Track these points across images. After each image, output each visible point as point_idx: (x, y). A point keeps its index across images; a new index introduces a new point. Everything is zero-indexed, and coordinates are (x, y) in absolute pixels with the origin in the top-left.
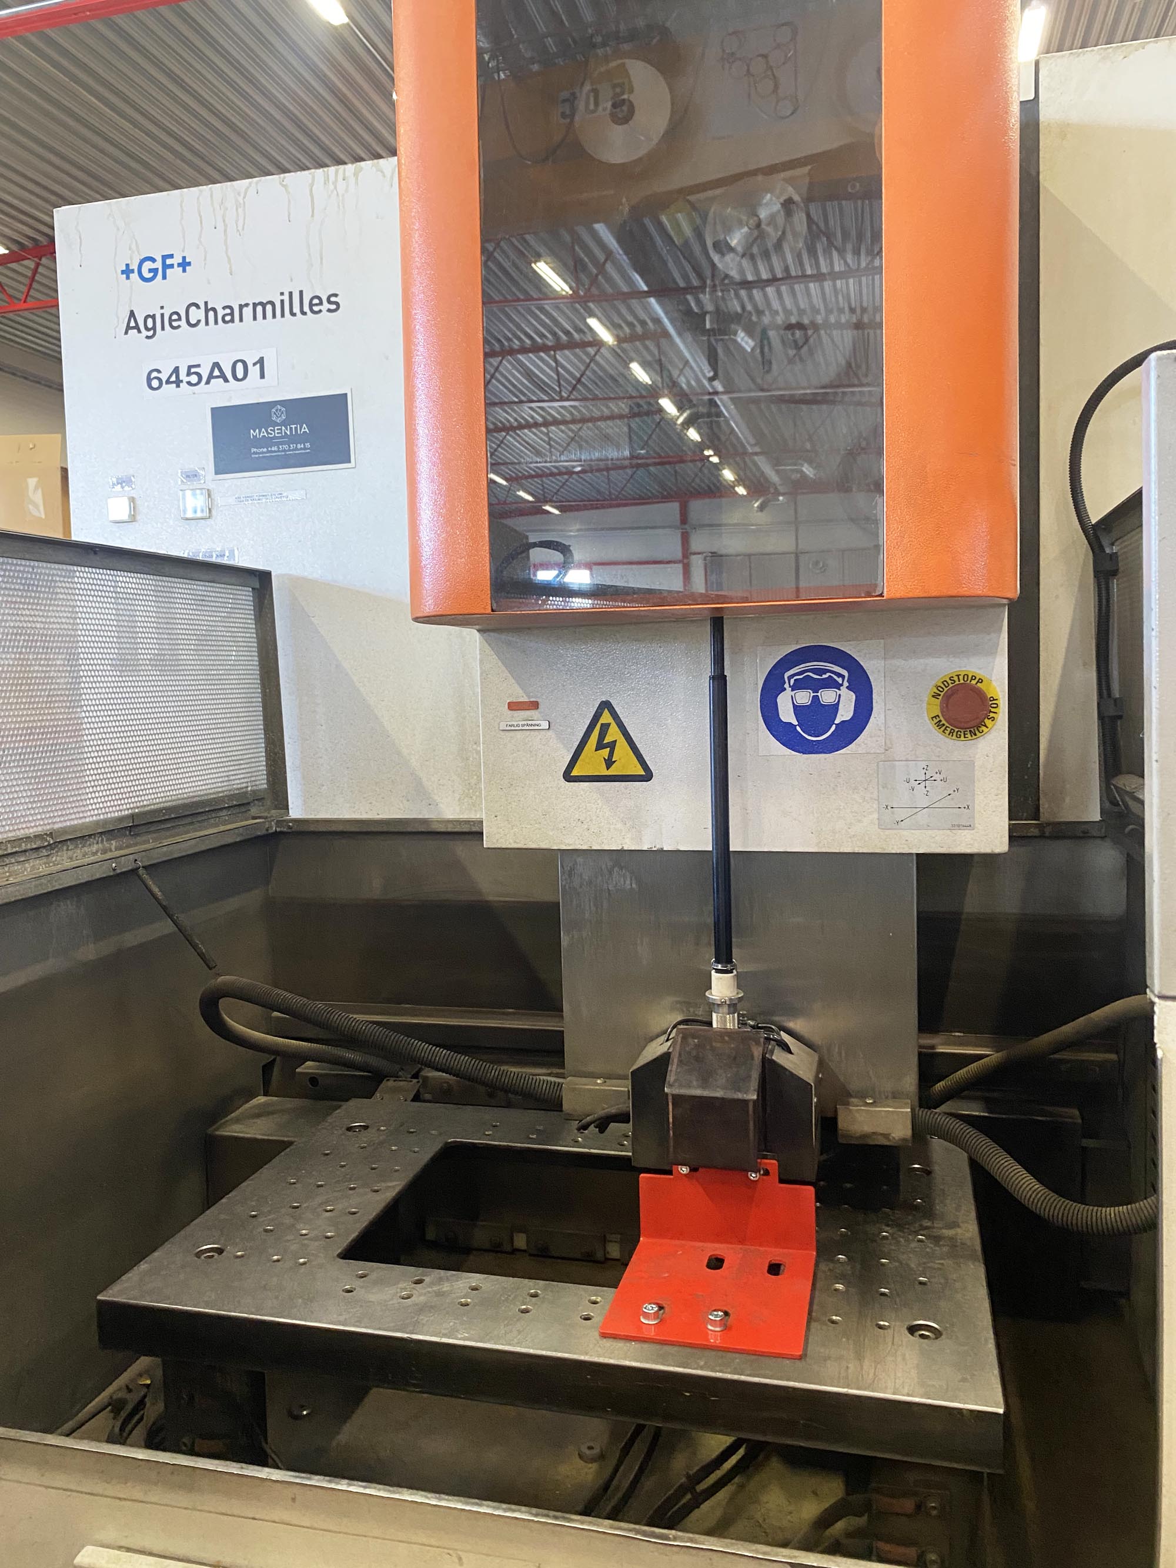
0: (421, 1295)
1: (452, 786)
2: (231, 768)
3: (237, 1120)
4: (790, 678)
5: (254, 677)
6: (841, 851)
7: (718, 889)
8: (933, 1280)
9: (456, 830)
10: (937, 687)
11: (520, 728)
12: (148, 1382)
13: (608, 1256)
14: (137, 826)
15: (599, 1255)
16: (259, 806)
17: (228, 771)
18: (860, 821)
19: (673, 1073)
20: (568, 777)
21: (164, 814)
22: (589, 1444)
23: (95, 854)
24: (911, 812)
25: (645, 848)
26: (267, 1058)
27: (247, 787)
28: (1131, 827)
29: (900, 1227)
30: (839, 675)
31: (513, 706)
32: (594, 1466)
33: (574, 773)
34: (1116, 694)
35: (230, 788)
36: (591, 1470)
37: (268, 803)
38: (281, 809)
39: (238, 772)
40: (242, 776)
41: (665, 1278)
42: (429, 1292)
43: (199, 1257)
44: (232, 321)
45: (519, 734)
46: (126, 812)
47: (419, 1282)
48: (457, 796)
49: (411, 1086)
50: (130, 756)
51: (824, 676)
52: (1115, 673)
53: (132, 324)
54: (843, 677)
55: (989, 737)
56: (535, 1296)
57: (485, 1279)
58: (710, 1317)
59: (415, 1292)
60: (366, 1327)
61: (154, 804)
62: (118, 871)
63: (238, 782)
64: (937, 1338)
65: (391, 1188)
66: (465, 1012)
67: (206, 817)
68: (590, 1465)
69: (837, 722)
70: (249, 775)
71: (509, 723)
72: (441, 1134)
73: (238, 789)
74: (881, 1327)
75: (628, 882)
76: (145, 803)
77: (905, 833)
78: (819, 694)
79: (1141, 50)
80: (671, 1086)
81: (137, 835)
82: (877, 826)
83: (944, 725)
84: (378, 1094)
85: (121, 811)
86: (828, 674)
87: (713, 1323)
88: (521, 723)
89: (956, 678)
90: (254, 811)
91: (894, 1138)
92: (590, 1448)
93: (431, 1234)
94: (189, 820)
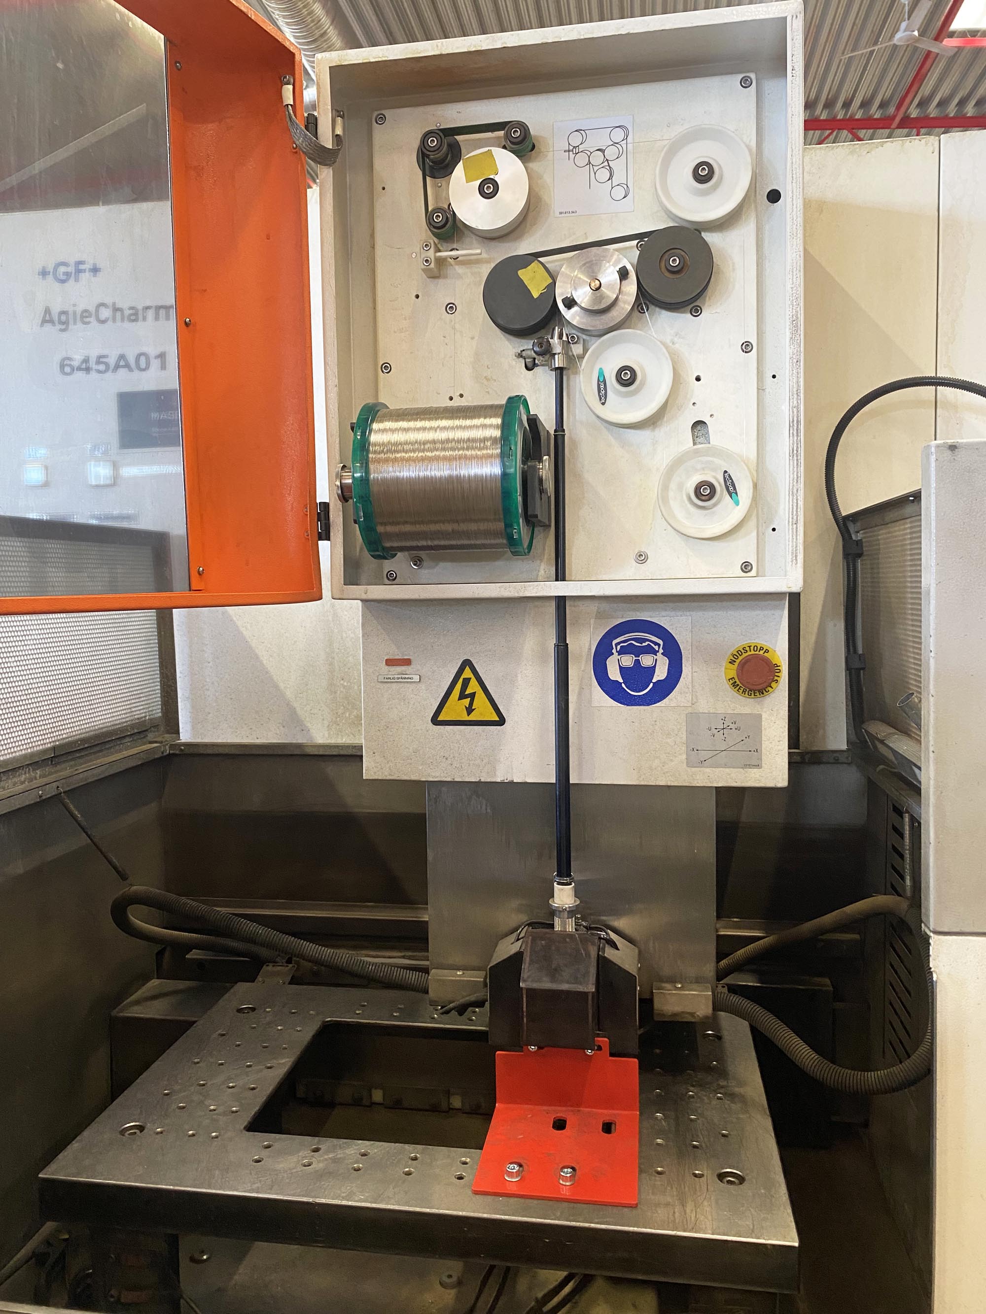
0: (319, 1162)
1: (322, 715)
2: (133, 701)
3: (137, 1002)
4: (617, 645)
5: (152, 622)
6: (657, 784)
7: (560, 815)
8: (731, 1133)
9: (327, 753)
10: (733, 655)
11: (396, 680)
12: (67, 1236)
13: (451, 1107)
14: (58, 756)
15: (444, 1106)
16: (154, 732)
17: (131, 704)
18: (672, 760)
19: (526, 971)
20: (435, 721)
21: (79, 745)
22: (447, 1274)
23: (22, 783)
24: (711, 754)
25: (499, 780)
26: (159, 947)
27: (146, 716)
28: (881, 767)
29: (701, 1085)
30: (656, 644)
31: (390, 662)
32: (453, 1292)
33: (441, 718)
34: (860, 651)
35: (132, 718)
36: (451, 1296)
37: (162, 729)
38: (173, 733)
39: (138, 704)
40: (141, 707)
41: (519, 1139)
42: (326, 1160)
43: (123, 1135)
44: (136, 320)
45: (394, 686)
46: (49, 745)
47: (316, 1150)
48: (326, 723)
49: (286, 970)
50: (53, 697)
51: (644, 644)
52: (859, 633)
53: (47, 319)
54: (659, 645)
55: (772, 695)
56: (415, 1159)
57: (371, 1145)
58: (562, 1174)
59: (314, 1159)
60: (277, 1194)
61: (71, 737)
62: (44, 797)
63: (138, 712)
64: (741, 1184)
65: (284, 1064)
66: (334, 905)
67: (112, 745)
68: (448, 1291)
69: (654, 681)
70: (147, 706)
71: (386, 676)
72: (318, 1014)
73: (138, 719)
74: (696, 1175)
75: (484, 807)
76: (64, 736)
77: (708, 770)
78: (640, 658)
79: (880, 148)
80: (524, 981)
81: (56, 765)
82: (685, 764)
83: (738, 685)
84: (260, 978)
85: (45, 744)
86: (647, 643)
87: (565, 1179)
88: (396, 676)
89: (748, 649)
90: (151, 736)
91: (698, 1016)
92: (450, 1276)
93: (301, 1092)
94: (98, 749)
